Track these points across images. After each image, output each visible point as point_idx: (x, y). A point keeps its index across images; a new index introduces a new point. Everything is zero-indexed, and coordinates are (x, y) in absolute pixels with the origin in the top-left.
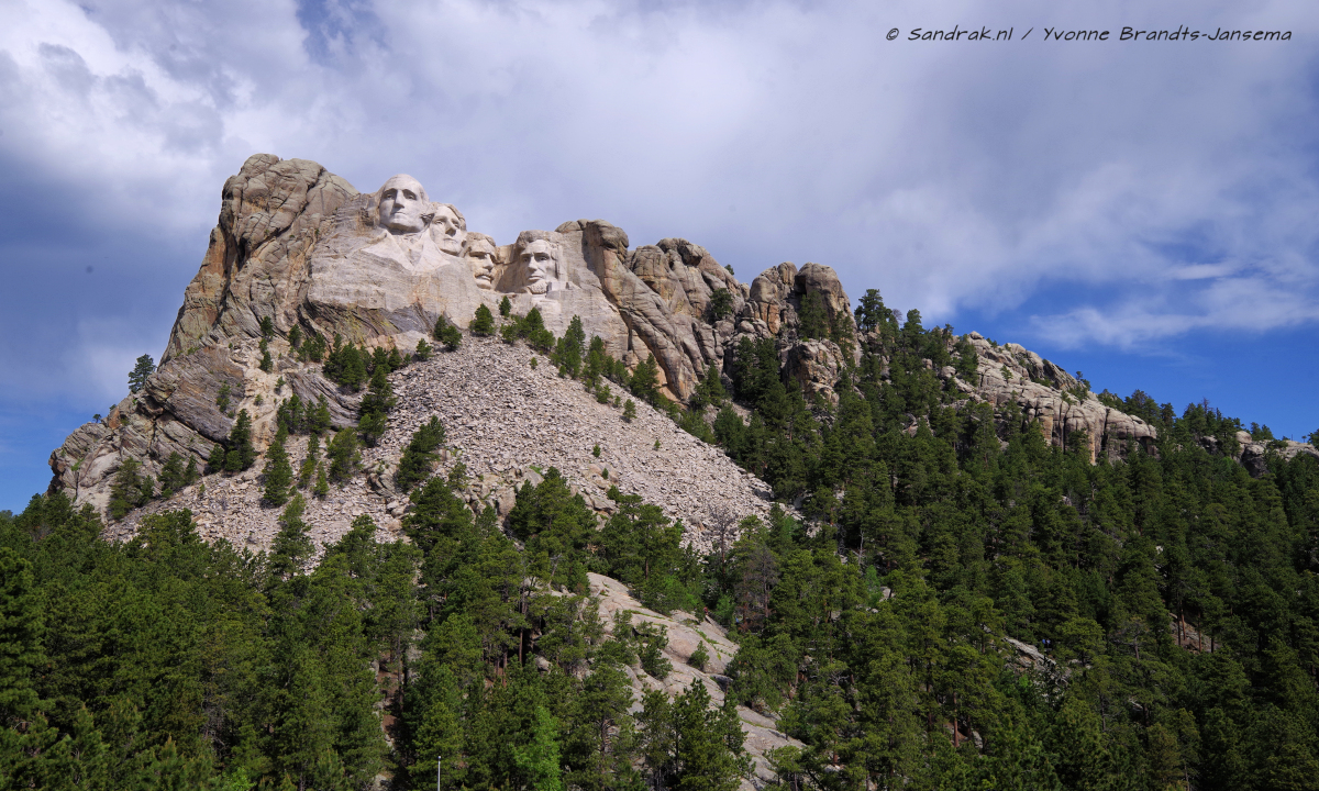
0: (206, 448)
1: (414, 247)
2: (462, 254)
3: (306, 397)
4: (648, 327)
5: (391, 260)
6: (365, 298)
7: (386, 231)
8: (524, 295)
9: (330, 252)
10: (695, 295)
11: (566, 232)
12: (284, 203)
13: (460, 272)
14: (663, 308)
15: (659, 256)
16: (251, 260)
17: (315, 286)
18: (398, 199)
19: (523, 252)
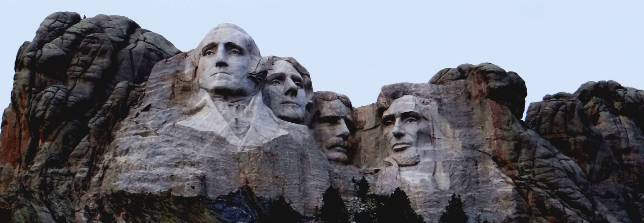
1: (241, 116)
2: (308, 120)
4: (556, 203)
5: (212, 134)
6: (180, 184)
7: (206, 97)
8: (388, 169)
9: (138, 128)
10: (631, 156)
11: (442, 83)
12: (85, 71)
13: (301, 143)
14: (578, 175)
15: (573, 106)
16: (46, 144)
17: (121, 172)
18: (220, 55)
19: (386, 114)
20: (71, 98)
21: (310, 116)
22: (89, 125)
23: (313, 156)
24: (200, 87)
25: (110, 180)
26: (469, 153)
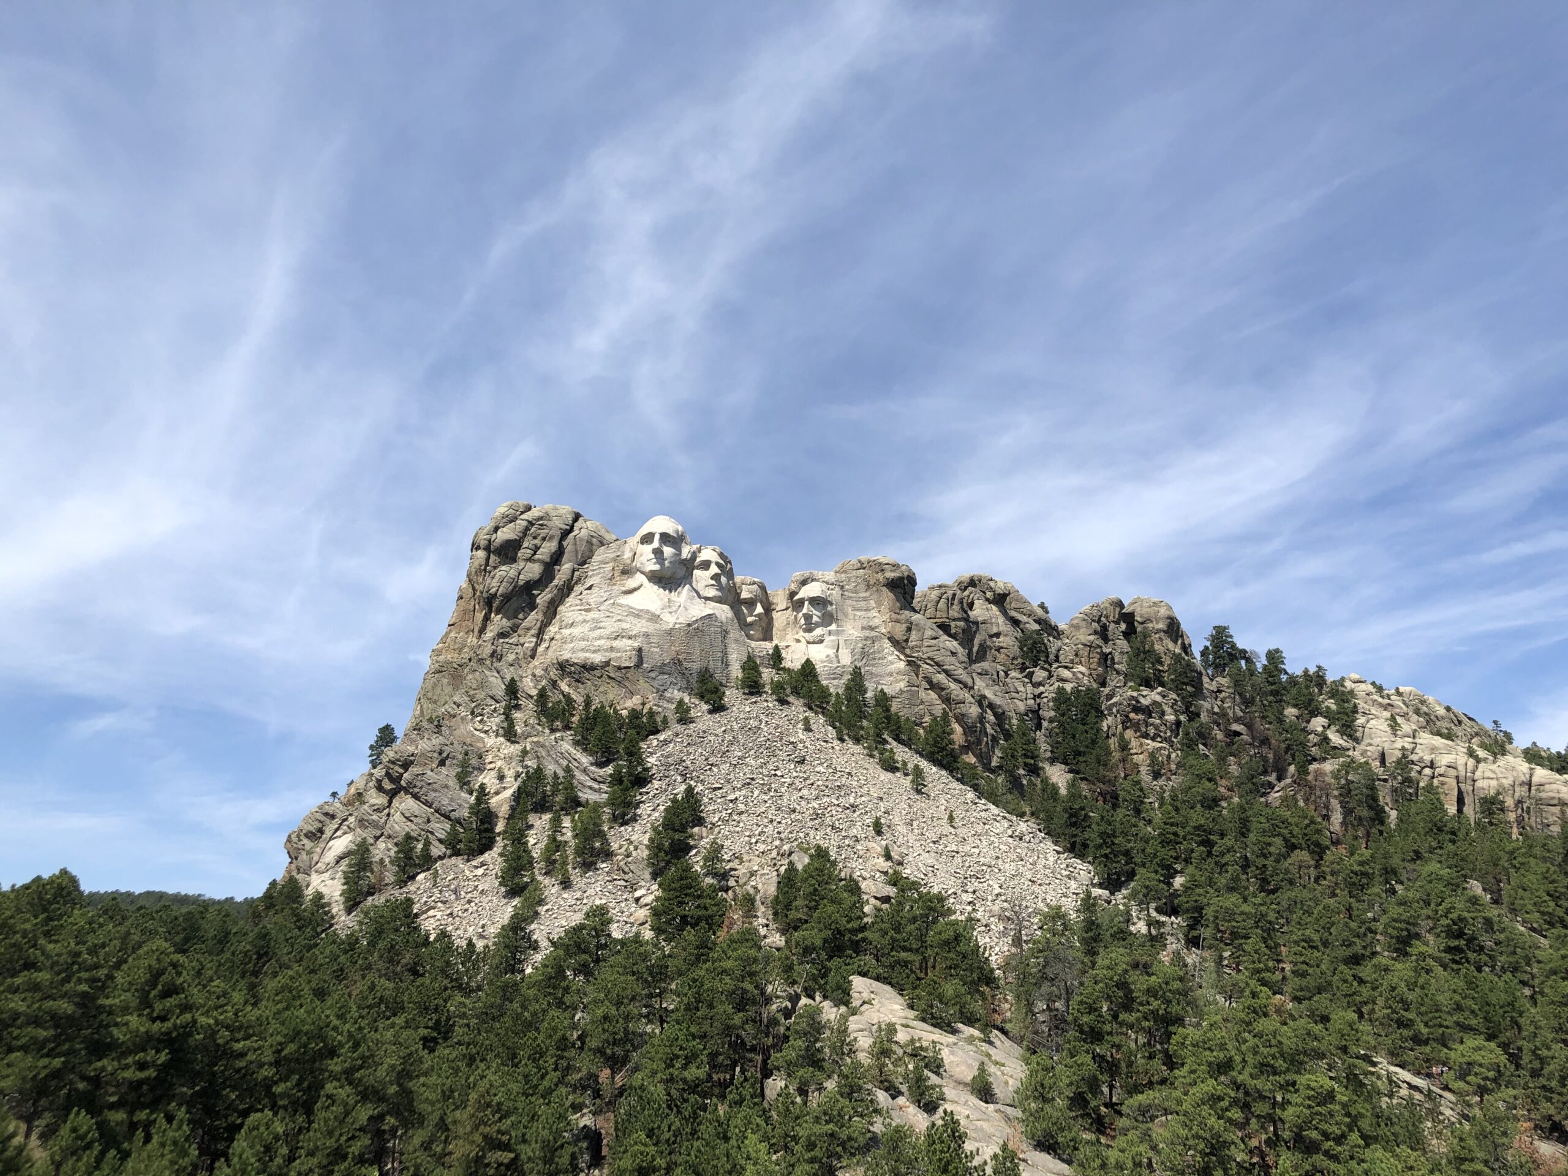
0: (441, 828)
2: (730, 601)
3: (550, 768)
4: (941, 678)
5: (648, 611)
6: (618, 654)
7: (642, 579)
8: (798, 645)
9: (581, 604)
10: (1001, 639)
11: (845, 572)
12: (535, 553)
13: (723, 619)
14: (960, 655)
15: (954, 595)
16: (499, 616)
17: (565, 642)
18: (656, 544)
19: (797, 597)
20: (521, 577)
21: (731, 598)
22: (538, 601)
23: (735, 633)
24: (638, 570)
25: (555, 650)
26: (867, 633)
